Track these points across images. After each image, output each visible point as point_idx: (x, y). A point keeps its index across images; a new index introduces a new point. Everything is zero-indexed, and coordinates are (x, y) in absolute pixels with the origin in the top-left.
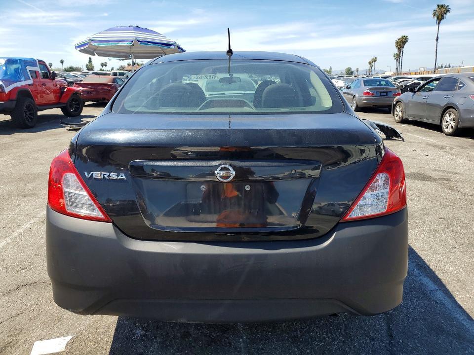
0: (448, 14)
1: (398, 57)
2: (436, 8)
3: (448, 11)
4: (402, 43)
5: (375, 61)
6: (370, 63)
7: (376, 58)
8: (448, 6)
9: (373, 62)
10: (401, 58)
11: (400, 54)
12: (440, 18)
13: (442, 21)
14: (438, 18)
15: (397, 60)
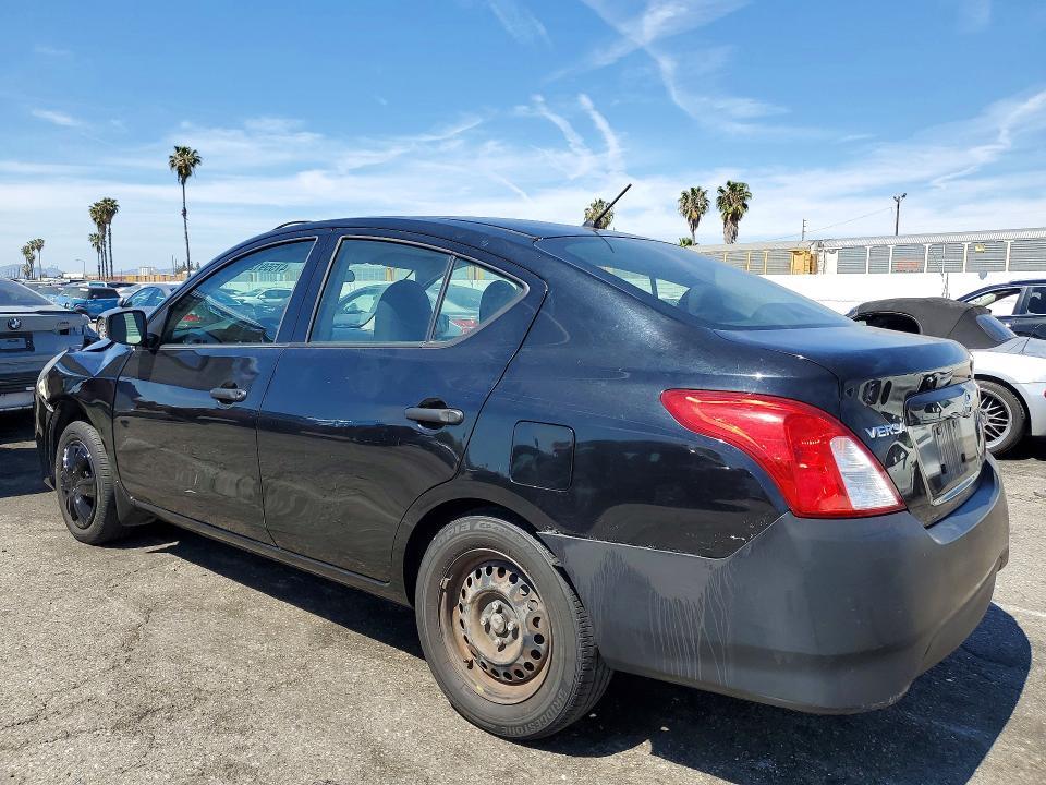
0: (197, 165)
1: (100, 241)
2: (173, 152)
3: (196, 161)
4: (105, 212)
5: (39, 248)
6: (26, 251)
7: (41, 241)
8: (195, 152)
9: (33, 249)
10: (108, 245)
11: (104, 237)
12: (184, 172)
13: (188, 179)
14: (180, 172)
15: (99, 248)
